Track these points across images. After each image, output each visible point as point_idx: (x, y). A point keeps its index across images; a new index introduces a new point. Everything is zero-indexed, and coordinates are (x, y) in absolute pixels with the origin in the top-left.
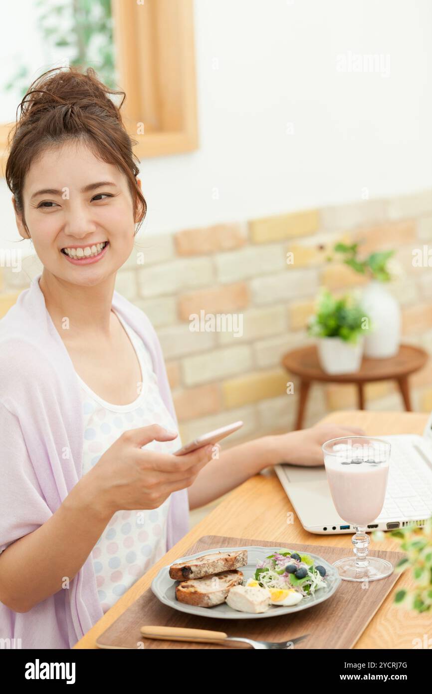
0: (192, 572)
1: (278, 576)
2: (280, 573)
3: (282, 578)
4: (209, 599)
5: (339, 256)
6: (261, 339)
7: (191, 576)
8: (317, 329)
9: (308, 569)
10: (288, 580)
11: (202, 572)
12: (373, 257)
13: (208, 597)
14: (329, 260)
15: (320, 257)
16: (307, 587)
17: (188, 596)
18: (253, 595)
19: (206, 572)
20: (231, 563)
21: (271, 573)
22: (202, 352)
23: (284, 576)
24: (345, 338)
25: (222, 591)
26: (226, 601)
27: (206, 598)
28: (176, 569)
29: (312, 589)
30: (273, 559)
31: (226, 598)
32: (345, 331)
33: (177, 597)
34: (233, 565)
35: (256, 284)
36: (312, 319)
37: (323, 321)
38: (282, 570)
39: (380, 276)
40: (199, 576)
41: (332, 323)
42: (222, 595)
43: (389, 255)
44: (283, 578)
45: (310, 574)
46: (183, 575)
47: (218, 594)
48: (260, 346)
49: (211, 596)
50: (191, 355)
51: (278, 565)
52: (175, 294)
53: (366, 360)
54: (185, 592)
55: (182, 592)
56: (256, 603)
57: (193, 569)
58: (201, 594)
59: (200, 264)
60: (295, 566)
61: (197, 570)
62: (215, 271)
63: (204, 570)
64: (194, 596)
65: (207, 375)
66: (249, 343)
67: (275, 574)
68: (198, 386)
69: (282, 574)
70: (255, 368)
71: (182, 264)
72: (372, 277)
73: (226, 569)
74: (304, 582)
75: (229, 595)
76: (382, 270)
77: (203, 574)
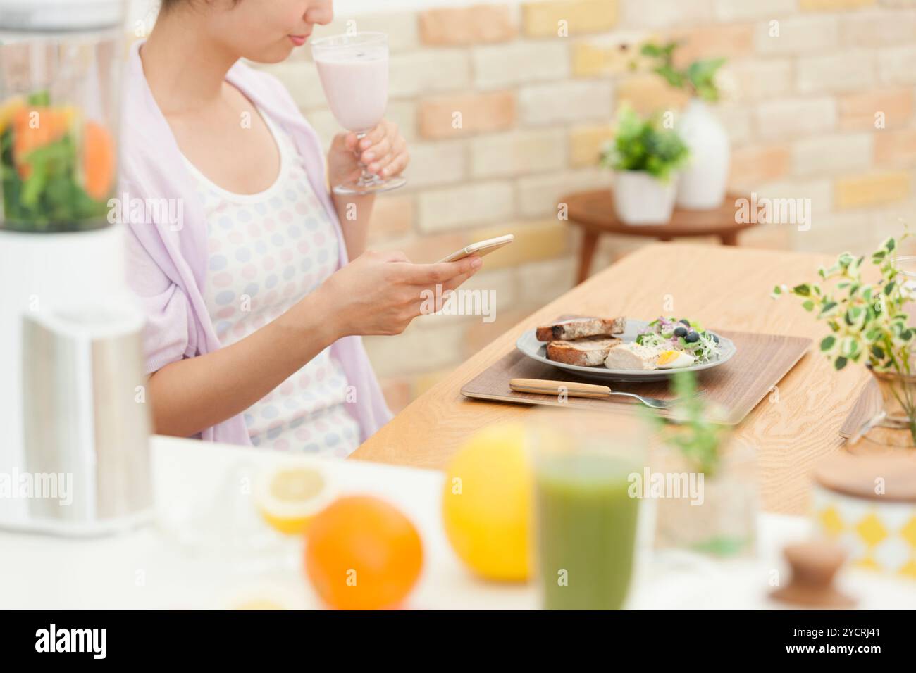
0: (564, 332)
1: (665, 340)
2: (668, 337)
3: (669, 343)
4: (587, 357)
5: (646, 63)
6: (528, 174)
7: (563, 336)
8: (615, 158)
9: (700, 333)
10: (678, 344)
11: (576, 333)
12: (695, 67)
13: (586, 354)
14: (633, 67)
15: (621, 61)
16: (699, 352)
17: (562, 352)
18: (640, 351)
19: (581, 333)
20: (609, 325)
21: (656, 337)
22: (445, 186)
23: (672, 340)
24: (654, 172)
25: (602, 351)
26: (605, 362)
27: (583, 356)
28: (544, 329)
29: (705, 354)
30: (658, 323)
31: (605, 359)
32: (654, 162)
33: (549, 354)
34: (611, 328)
35: (527, 96)
36: (609, 145)
37: (624, 146)
38: (669, 334)
39: (705, 92)
40: (572, 337)
41: (637, 150)
42: (601, 356)
43: (719, 63)
44: (671, 342)
45: (701, 337)
46: (553, 335)
47: (596, 353)
48: (526, 184)
49: (589, 355)
50: (431, 188)
51: (664, 329)
52: (413, 99)
53: (678, 210)
54: (559, 348)
55: (556, 348)
56: (644, 359)
57: (566, 328)
58: (577, 351)
59: (453, 57)
60: (685, 329)
61: (571, 329)
62: (472, 72)
63: (579, 330)
64: (570, 353)
65: (451, 219)
66: (514, 178)
67: (662, 338)
68: (436, 234)
69: (669, 338)
70: (519, 216)
71: (428, 57)
72: (694, 93)
73: (603, 332)
74: (695, 346)
75: (610, 354)
76: (708, 83)
77: (577, 334)
